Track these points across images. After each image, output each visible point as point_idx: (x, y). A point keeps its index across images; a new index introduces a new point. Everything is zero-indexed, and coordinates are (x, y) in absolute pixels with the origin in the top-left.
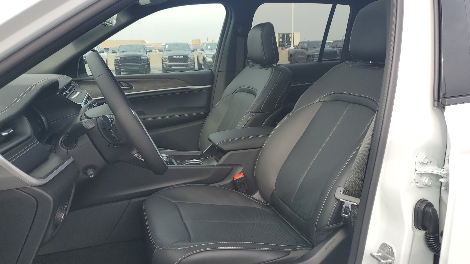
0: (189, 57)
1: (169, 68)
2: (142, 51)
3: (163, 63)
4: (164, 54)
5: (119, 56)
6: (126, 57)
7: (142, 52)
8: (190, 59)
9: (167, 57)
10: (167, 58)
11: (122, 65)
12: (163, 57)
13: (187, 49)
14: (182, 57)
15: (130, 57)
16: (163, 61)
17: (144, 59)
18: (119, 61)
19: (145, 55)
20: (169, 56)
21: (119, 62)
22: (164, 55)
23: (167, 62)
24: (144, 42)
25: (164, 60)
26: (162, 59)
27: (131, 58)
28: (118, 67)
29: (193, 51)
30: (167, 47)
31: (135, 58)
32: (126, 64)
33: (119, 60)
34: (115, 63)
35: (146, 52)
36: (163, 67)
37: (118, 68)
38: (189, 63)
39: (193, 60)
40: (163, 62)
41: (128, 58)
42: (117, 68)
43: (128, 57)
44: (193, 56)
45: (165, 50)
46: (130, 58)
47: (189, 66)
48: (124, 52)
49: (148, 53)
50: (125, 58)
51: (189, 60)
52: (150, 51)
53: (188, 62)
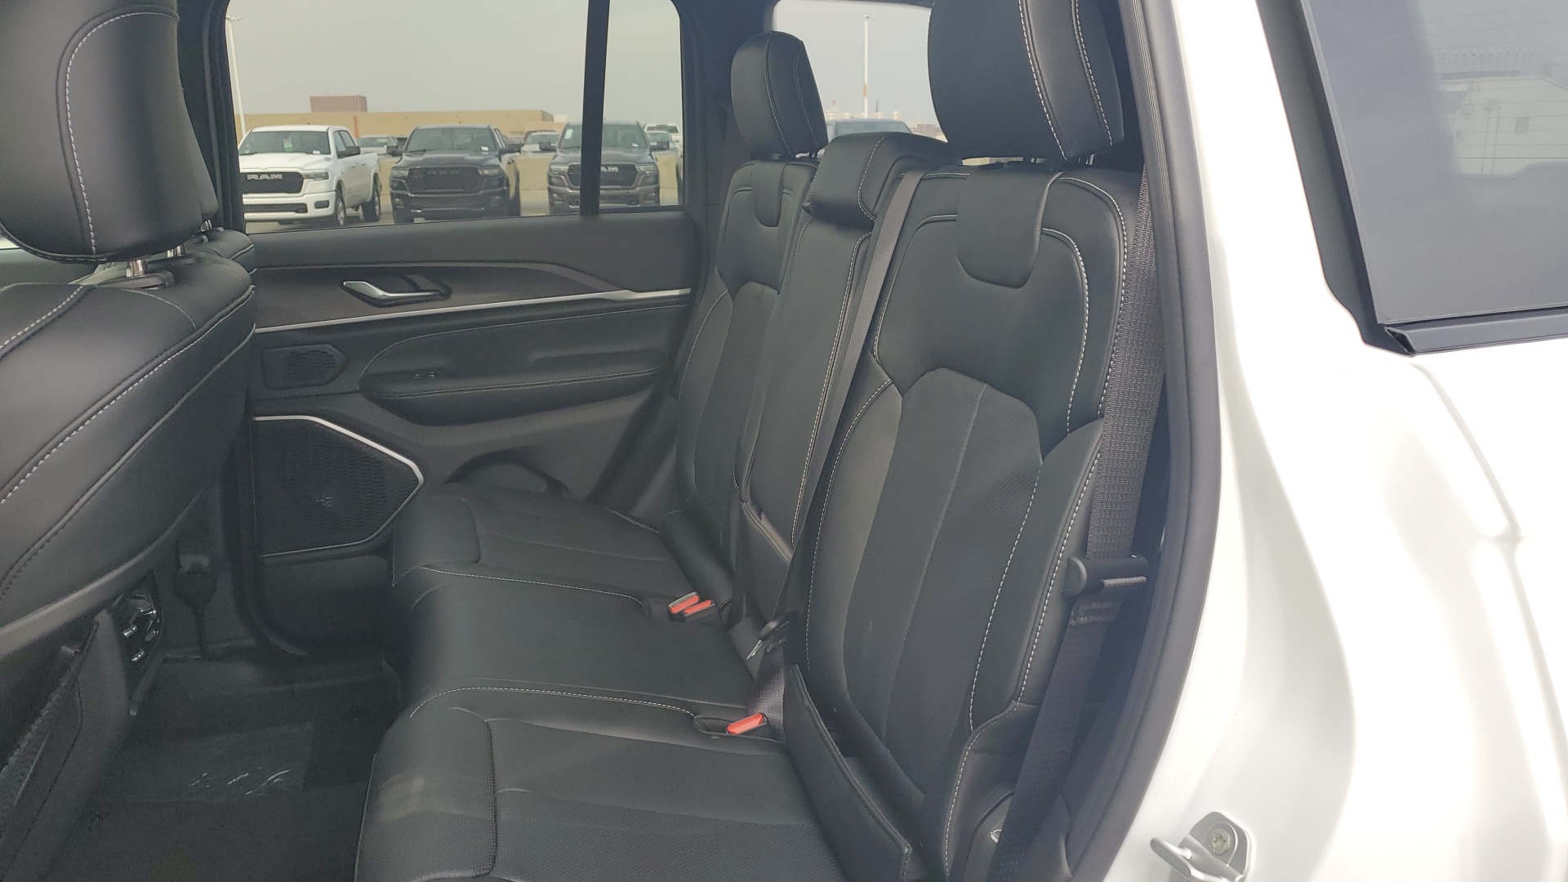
0: (638, 170)
1: (571, 206)
2: (487, 149)
3: (551, 191)
4: (557, 159)
5: (406, 165)
6: (428, 169)
7: (483, 153)
8: (642, 177)
9: (566, 171)
10: (566, 174)
11: (416, 195)
12: (551, 170)
13: (635, 143)
14: (616, 169)
15: (441, 169)
16: (551, 183)
17: (487, 176)
18: (404, 181)
19: (495, 161)
20: (570, 167)
21: (405, 185)
22: (554, 163)
23: (564, 186)
24: (546, 117)
25: (554, 180)
26: (550, 178)
27: (445, 172)
28: (401, 203)
29: (653, 149)
30: (570, 137)
31: (458, 172)
32: (428, 191)
33: (404, 178)
34: (392, 187)
35: (497, 153)
36: (552, 204)
37: (402, 207)
38: (638, 189)
39: (652, 180)
40: (552, 187)
41: (435, 173)
42: (398, 207)
43: (435, 169)
44: (652, 167)
45: (563, 145)
46: (441, 173)
47: (638, 202)
48: (425, 151)
49: (506, 157)
50: (424, 171)
51: (640, 180)
52: (516, 148)
53: (637, 186)
